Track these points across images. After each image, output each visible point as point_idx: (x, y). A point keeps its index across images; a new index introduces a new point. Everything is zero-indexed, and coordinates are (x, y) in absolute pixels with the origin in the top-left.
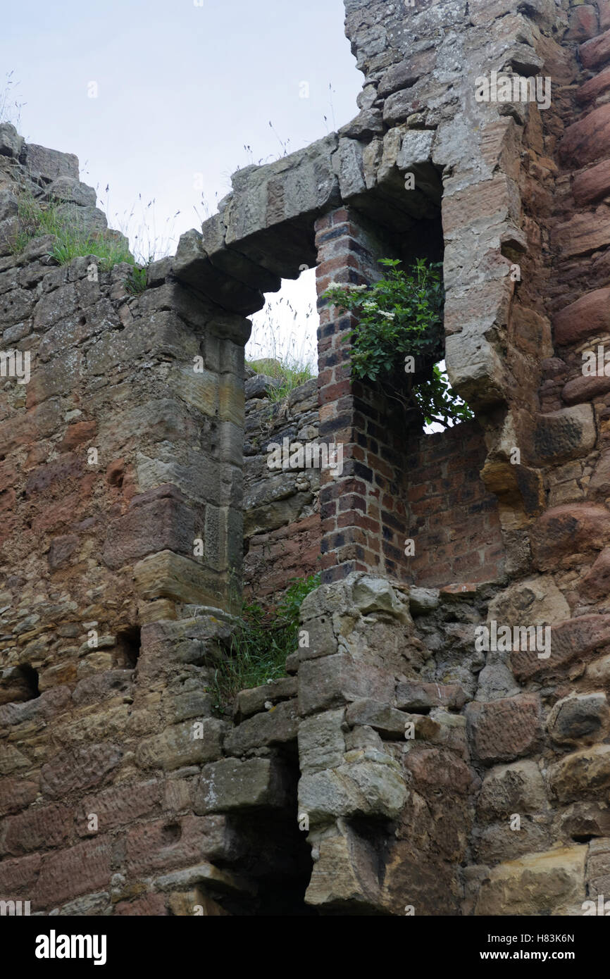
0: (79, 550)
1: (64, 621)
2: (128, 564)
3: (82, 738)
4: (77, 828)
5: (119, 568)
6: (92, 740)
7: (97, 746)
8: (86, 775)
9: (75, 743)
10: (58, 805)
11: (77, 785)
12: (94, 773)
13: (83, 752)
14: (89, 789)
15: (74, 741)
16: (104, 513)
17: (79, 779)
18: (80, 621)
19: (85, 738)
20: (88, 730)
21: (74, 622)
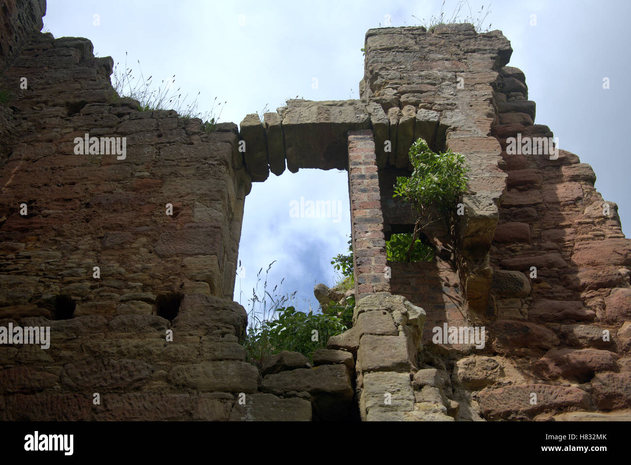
0: (133, 241)
1: (110, 277)
2: (178, 256)
3: (114, 352)
4: (95, 416)
5: (169, 258)
6: (124, 355)
7: (130, 361)
8: (112, 378)
9: (106, 354)
10: (77, 395)
11: (101, 384)
12: (122, 379)
13: (113, 361)
14: (113, 389)
15: (105, 352)
16: (160, 226)
17: (105, 380)
18: (125, 280)
19: (117, 353)
20: (123, 348)
21: (120, 279)
